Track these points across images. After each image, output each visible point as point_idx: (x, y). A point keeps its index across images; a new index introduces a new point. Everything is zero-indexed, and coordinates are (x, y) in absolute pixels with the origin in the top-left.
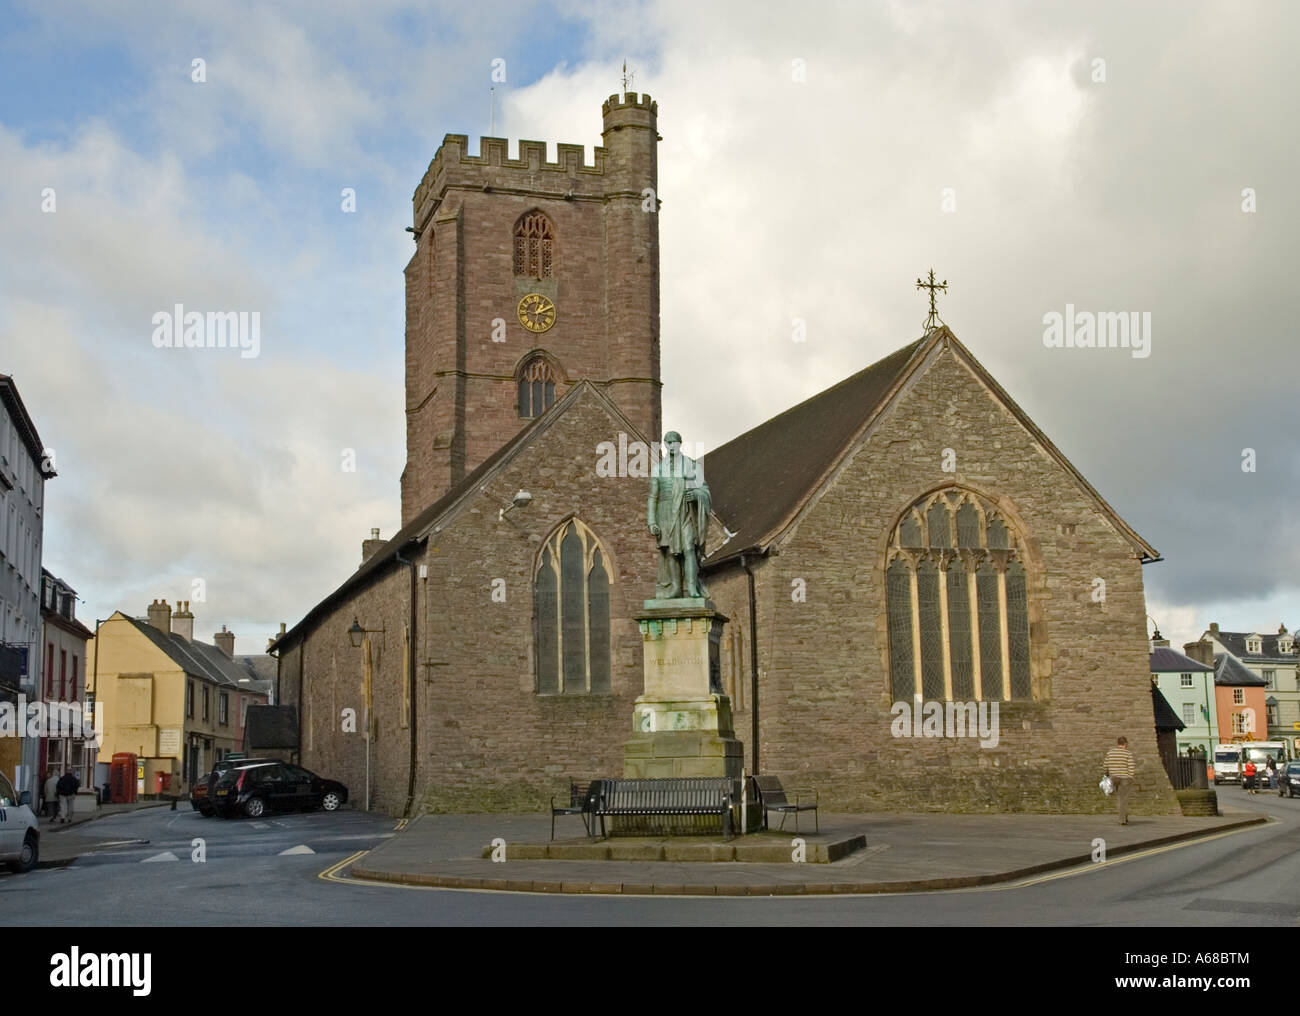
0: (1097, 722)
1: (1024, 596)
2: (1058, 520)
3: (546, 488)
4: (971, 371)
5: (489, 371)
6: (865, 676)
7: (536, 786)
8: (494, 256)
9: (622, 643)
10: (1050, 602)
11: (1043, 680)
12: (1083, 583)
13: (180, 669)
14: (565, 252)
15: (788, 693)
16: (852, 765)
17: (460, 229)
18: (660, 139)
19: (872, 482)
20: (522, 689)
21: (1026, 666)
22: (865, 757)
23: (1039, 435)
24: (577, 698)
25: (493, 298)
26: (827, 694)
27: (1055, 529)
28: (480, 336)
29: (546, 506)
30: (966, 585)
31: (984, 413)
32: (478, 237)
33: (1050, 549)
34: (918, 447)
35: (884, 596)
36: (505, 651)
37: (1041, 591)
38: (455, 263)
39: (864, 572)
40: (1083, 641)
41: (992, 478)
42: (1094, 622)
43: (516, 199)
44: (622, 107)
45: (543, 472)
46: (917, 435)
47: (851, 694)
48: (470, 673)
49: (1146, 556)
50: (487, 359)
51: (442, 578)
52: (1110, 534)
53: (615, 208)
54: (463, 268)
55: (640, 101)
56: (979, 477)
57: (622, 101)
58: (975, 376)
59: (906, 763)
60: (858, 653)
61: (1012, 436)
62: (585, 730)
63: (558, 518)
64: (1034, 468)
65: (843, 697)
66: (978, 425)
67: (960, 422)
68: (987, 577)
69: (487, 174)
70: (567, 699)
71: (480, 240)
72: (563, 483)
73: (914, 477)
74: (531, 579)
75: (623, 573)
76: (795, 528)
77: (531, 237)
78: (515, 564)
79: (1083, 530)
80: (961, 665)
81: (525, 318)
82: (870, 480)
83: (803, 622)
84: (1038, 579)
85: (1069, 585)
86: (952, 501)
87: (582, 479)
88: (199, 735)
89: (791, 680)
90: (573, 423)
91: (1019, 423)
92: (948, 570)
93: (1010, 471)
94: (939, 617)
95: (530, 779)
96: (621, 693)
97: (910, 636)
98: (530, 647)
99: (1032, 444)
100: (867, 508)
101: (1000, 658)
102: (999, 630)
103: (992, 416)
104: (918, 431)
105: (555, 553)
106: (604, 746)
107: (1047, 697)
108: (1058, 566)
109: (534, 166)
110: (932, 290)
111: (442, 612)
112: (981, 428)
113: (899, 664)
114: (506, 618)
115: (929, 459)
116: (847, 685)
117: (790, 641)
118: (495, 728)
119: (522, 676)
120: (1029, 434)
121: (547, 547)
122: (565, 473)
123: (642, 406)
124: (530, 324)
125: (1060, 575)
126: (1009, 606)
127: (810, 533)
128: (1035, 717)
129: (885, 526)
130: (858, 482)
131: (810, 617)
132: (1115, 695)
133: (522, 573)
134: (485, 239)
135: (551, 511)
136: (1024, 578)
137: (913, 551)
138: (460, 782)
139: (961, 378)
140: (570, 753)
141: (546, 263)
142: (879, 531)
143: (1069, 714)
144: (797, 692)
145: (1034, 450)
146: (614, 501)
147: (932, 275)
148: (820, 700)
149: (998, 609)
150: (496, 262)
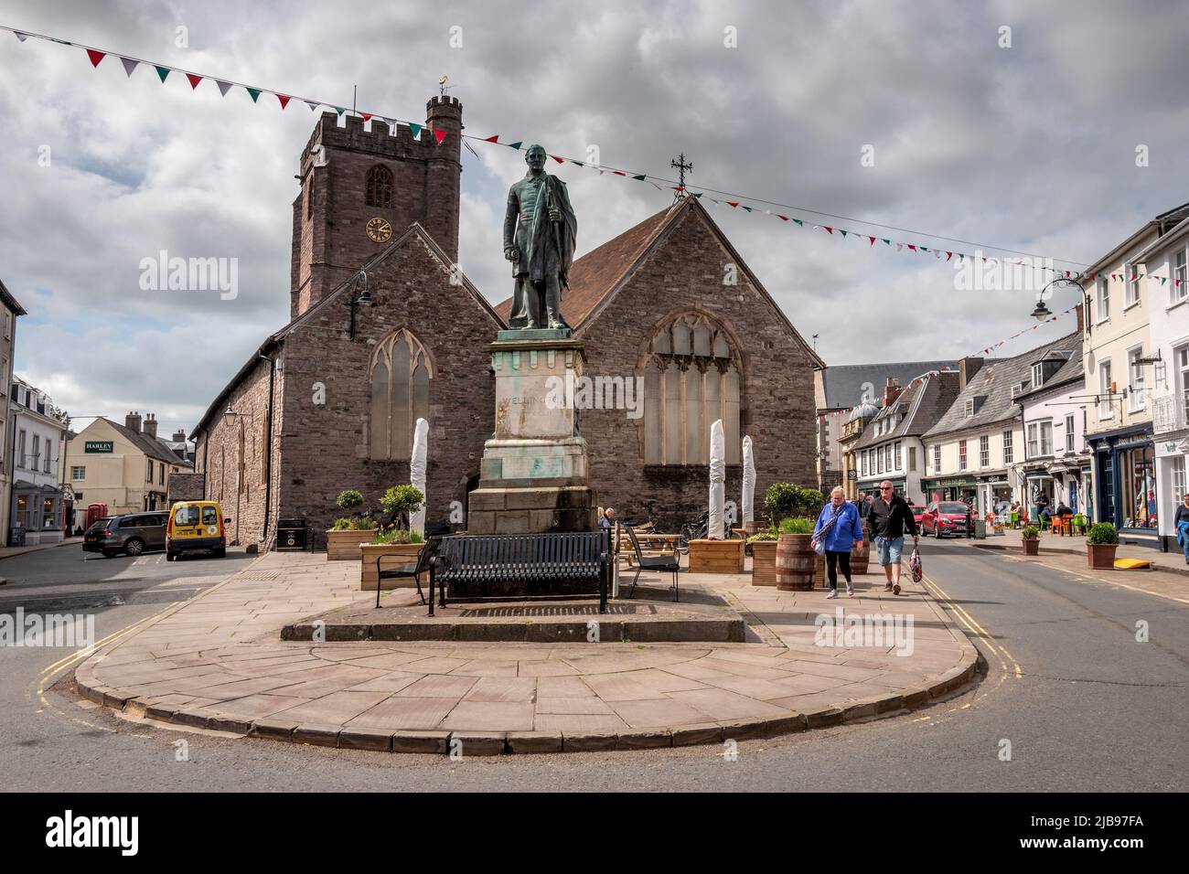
2: (762, 338)
3: (382, 304)
4: (709, 228)
5: (347, 265)
6: (625, 446)
8: (352, 192)
9: (437, 422)
13: (142, 453)
14: (399, 193)
17: (330, 174)
18: (463, 128)
19: (636, 303)
20: (357, 456)
23: (752, 277)
24: (401, 464)
25: (351, 219)
27: (760, 345)
28: (341, 243)
29: (381, 319)
30: (698, 382)
32: (341, 179)
33: (756, 358)
34: (669, 280)
36: (344, 428)
38: (326, 194)
39: (628, 369)
40: (775, 424)
41: (720, 306)
42: (782, 410)
43: (368, 157)
44: (440, 105)
47: (615, 459)
48: (315, 443)
49: (817, 366)
50: (345, 257)
51: (296, 369)
52: (795, 350)
53: (432, 168)
54: (331, 198)
55: (451, 102)
56: (711, 305)
57: (440, 101)
58: (711, 232)
63: (391, 328)
64: (748, 301)
65: (610, 461)
66: (712, 267)
67: (700, 264)
69: (349, 139)
70: (394, 464)
71: (343, 181)
72: (396, 302)
73: (666, 302)
74: (367, 373)
75: (440, 371)
77: (377, 182)
78: (355, 361)
79: (778, 346)
81: (371, 233)
86: (692, 321)
87: (410, 299)
88: (156, 493)
90: (405, 257)
92: (686, 370)
93: (732, 302)
94: (679, 404)
97: (658, 418)
98: (365, 425)
99: (748, 284)
100: (632, 323)
103: (721, 261)
104: (670, 269)
105: (388, 355)
108: (761, 370)
109: (381, 137)
110: (682, 169)
111: (294, 397)
113: (649, 438)
115: (677, 290)
116: (613, 452)
118: (334, 485)
119: (357, 447)
121: (382, 349)
122: (398, 294)
124: (374, 237)
125: (761, 376)
129: (644, 337)
130: (626, 303)
133: (360, 368)
134: (347, 181)
135: (385, 323)
137: (663, 356)
139: (701, 232)
141: (387, 200)
142: (639, 340)
145: (748, 288)
146: (435, 318)
147: (682, 158)
150: (353, 196)
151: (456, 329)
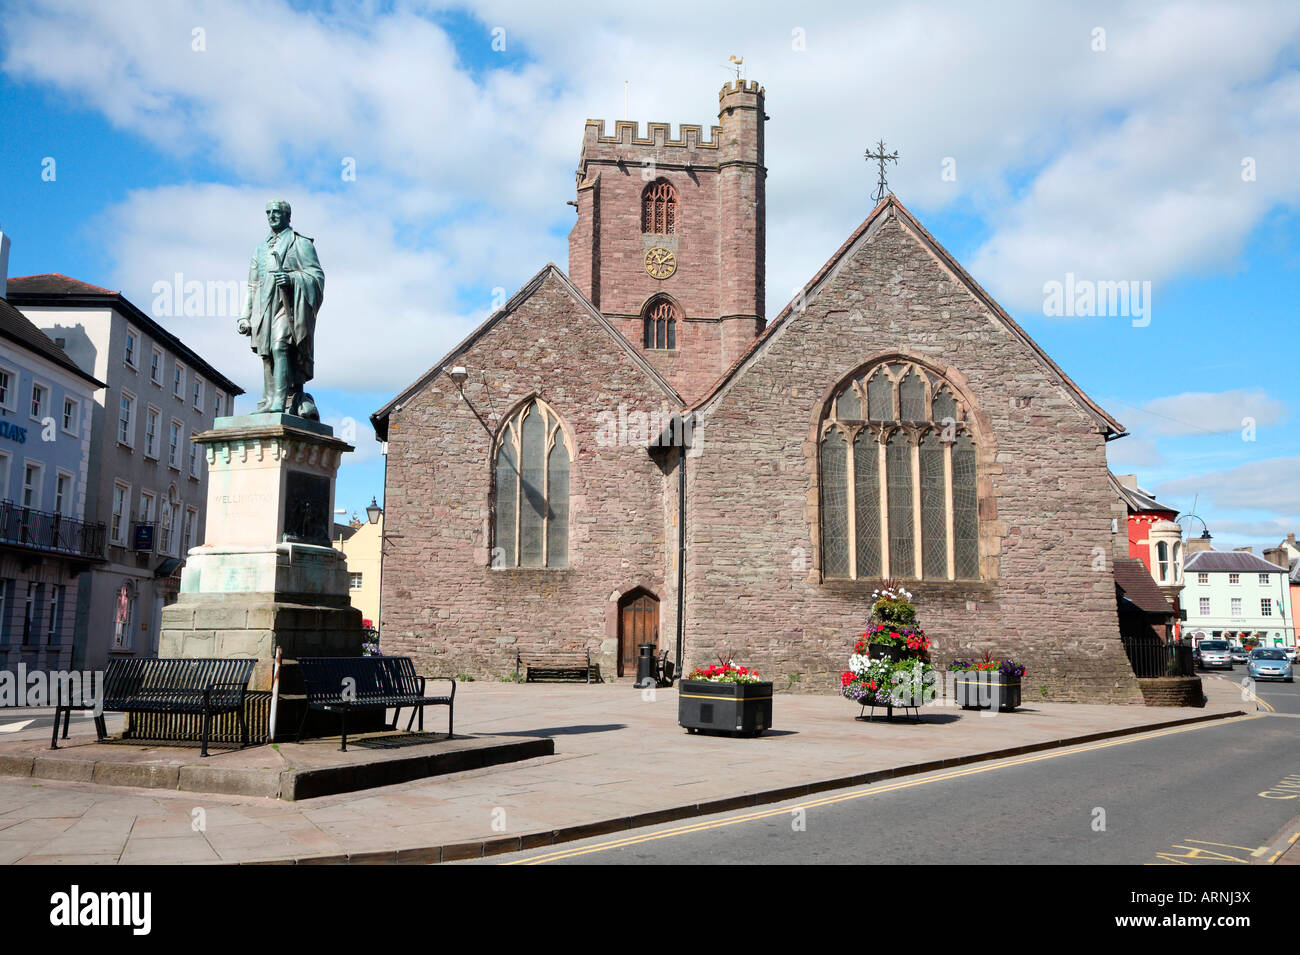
0: (1051, 604)
1: (973, 471)
2: (1011, 392)
3: (507, 369)
4: (919, 240)
5: (620, 311)
6: (792, 551)
7: (487, 656)
8: (625, 217)
9: (579, 519)
10: (1001, 478)
11: (990, 560)
12: (1038, 458)
14: (686, 213)
15: (706, 568)
16: (773, 643)
17: (597, 196)
18: (768, 118)
19: (806, 352)
20: (475, 562)
21: (974, 545)
22: (790, 636)
23: (992, 306)
24: (531, 573)
25: (624, 251)
26: (750, 570)
27: (1007, 402)
28: (613, 283)
29: (507, 387)
30: (909, 458)
31: (932, 283)
32: (611, 202)
33: (1001, 423)
34: (858, 316)
35: (815, 470)
36: (459, 525)
37: (990, 466)
38: (592, 223)
39: (795, 444)
40: (1037, 519)
41: (940, 349)
42: (1049, 499)
44: (734, 92)
45: (505, 354)
46: (858, 305)
47: (776, 570)
48: (425, 546)
49: (1111, 431)
50: (618, 301)
51: (401, 453)
52: (1070, 408)
53: (726, 175)
54: (599, 227)
55: (748, 86)
56: (925, 348)
57: (734, 87)
58: (923, 245)
59: (835, 643)
60: (785, 528)
61: (962, 306)
62: (538, 603)
63: (519, 398)
64: (986, 338)
65: (767, 573)
66: (926, 294)
67: (906, 291)
68: (932, 451)
69: (620, 150)
70: (521, 573)
71: (613, 204)
72: (525, 364)
73: (852, 347)
74: (489, 456)
75: (583, 451)
76: (720, 399)
77: (657, 201)
78: (474, 442)
79: (1039, 403)
80: (901, 542)
81: (650, 267)
82: (804, 350)
83: (725, 495)
84: (987, 453)
85: (1023, 460)
86: (896, 373)
87: (544, 360)
89: (709, 554)
90: (537, 307)
91: (970, 292)
92: (888, 443)
93: (959, 341)
94: (878, 491)
95: (480, 650)
96: (576, 568)
97: (845, 512)
98: (486, 522)
99: (985, 314)
100: (799, 379)
101: (945, 536)
102: (944, 507)
103: (941, 285)
104: (858, 301)
105: (516, 432)
106: (557, 619)
107: (995, 576)
108: (1011, 439)
109: (660, 142)
110: (882, 161)
111: (400, 487)
112: (928, 297)
113: (832, 540)
114: (463, 493)
115: (868, 329)
116: (772, 560)
117: (710, 514)
118: (447, 600)
119: (476, 550)
120: (981, 304)
121: (508, 426)
122: (528, 354)
123: (747, 338)
124: (654, 272)
125: (1012, 449)
126: (954, 483)
127: (736, 403)
128: (980, 598)
129: (819, 397)
130: (791, 353)
131: (734, 489)
132: (1072, 576)
133: (480, 451)
134: (618, 203)
135: (513, 392)
136: (973, 452)
137: (850, 424)
138: (411, 650)
139: (909, 246)
140: (521, 626)
141: (669, 222)
142: (812, 403)
143: (1019, 595)
144: (715, 567)
145: (986, 321)
146: (576, 382)
147: (881, 146)
148: (742, 576)
149: (943, 484)
150: (626, 222)
151: (602, 396)
